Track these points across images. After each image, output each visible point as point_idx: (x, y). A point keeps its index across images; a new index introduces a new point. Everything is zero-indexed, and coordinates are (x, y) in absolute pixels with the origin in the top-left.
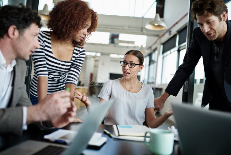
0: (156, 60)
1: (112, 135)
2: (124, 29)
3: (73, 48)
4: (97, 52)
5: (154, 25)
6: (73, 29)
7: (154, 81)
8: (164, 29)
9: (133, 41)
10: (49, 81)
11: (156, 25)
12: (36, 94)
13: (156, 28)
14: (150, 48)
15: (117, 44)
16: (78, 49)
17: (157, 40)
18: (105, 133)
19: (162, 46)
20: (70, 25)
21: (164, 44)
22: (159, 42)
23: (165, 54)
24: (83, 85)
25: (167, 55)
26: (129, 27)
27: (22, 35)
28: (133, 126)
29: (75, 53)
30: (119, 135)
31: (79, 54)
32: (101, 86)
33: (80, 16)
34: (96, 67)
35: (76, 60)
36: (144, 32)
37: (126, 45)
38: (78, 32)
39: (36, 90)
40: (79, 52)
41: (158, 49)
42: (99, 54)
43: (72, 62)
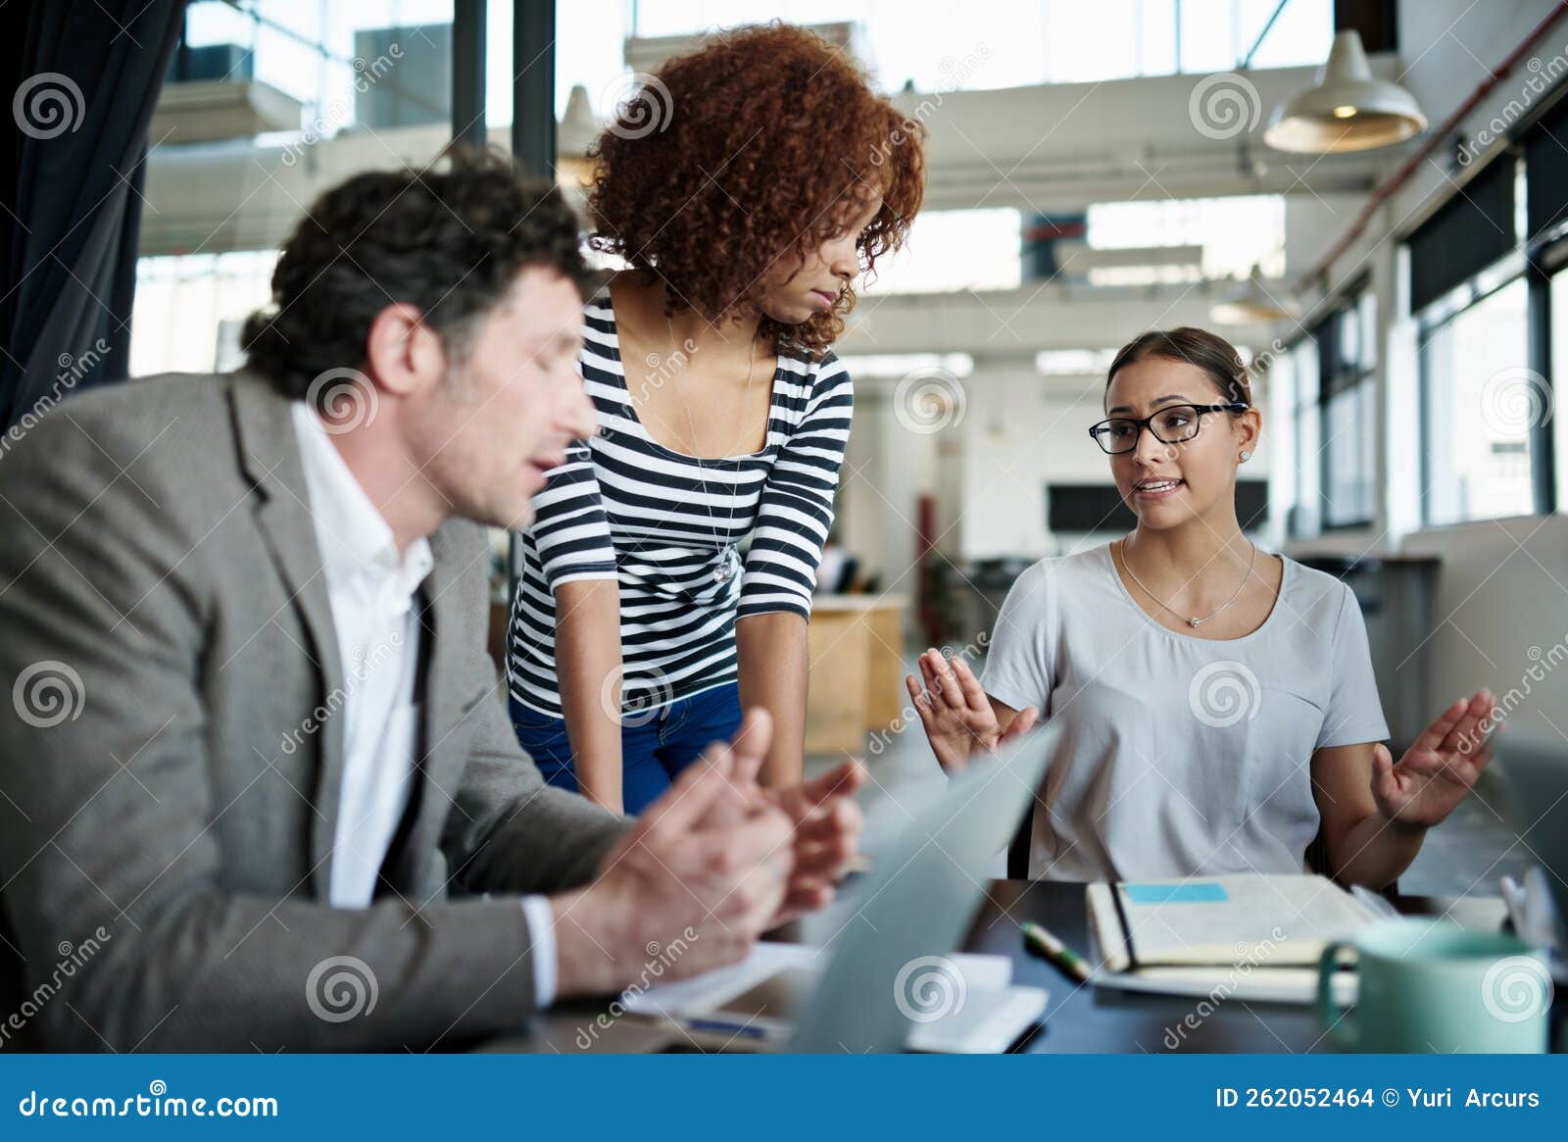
0: (1369, 359)
1: (1083, 967)
2: (1117, 174)
3: (768, 368)
4: (942, 351)
5: (1330, 119)
6: (776, 238)
7: (1369, 510)
8: (1405, 132)
9: (1193, 241)
10: (625, 603)
11: (1345, 111)
12: (554, 698)
13: (1350, 135)
14: (1321, 275)
15: (1082, 279)
16: (799, 368)
17: (1367, 215)
18: (1034, 949)
19: (1404, 258)
20: (760, 215)
21: (1415, 239)
22: (1376, 224)
23: (1436, 312)
24: (871, 588)
25: (1449, 318)
26: (1150, 153)
27: (463, 361)
28: (1229, 882)
29: (784, 401)
30: (1134, 966)
31: (812, 405)
32: (995, 577)
33: (822, 152)
34: (948, 448)
35: (791, 444)
36: (1261, 169)
37: (1141, 276)
38: (803, 260)
39: (553, 677)
40: (809, 389)
41: (1379, 276)
42: (960, 365)
43: (771, 458)
